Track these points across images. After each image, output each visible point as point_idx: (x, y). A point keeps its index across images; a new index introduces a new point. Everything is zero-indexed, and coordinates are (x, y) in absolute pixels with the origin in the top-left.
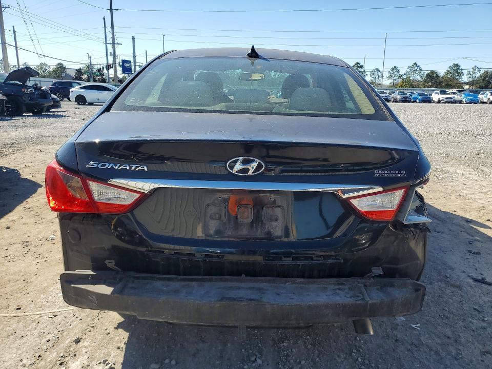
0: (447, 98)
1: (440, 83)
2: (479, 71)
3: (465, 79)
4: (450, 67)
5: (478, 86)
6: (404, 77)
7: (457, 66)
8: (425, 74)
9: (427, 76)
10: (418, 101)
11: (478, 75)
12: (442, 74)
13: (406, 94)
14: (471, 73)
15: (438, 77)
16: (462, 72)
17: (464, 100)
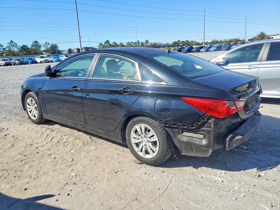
0: (45, 60)
1: (30, 52)
2: (49, 44)
3: (43, 49)
4: (33, 43)
5: (51, 52)
6: (7, 49)
7: (36, 42)
8: (20, 47)
9: (21, 48)
10: (29, 63)
11: (49, 46)
12: (30, 47)
13: (21, 60)
14: (45, 45)
15: (28, 48)
16: (40, 45)
17: (54, 60)
